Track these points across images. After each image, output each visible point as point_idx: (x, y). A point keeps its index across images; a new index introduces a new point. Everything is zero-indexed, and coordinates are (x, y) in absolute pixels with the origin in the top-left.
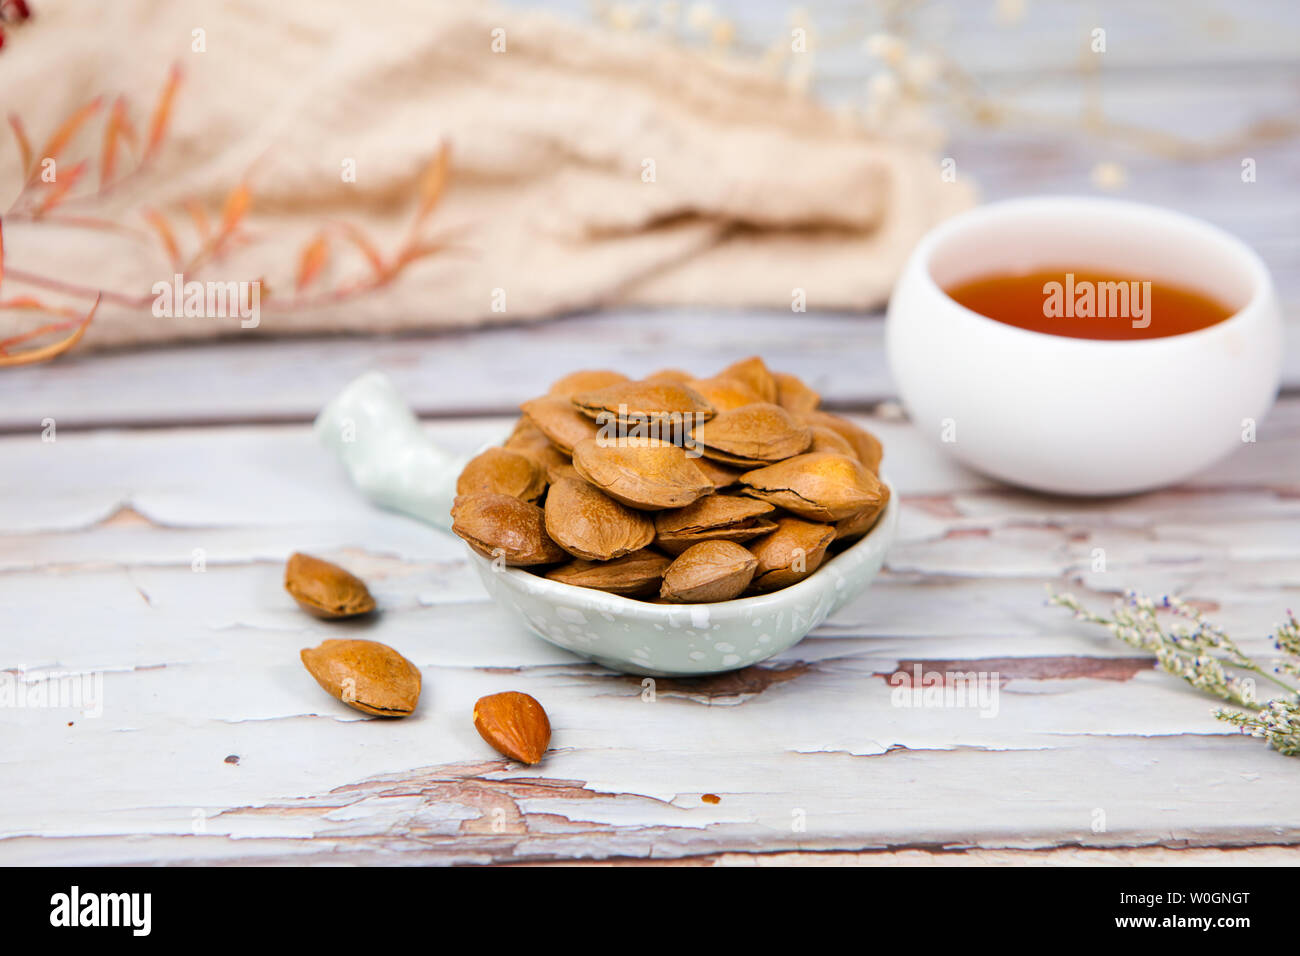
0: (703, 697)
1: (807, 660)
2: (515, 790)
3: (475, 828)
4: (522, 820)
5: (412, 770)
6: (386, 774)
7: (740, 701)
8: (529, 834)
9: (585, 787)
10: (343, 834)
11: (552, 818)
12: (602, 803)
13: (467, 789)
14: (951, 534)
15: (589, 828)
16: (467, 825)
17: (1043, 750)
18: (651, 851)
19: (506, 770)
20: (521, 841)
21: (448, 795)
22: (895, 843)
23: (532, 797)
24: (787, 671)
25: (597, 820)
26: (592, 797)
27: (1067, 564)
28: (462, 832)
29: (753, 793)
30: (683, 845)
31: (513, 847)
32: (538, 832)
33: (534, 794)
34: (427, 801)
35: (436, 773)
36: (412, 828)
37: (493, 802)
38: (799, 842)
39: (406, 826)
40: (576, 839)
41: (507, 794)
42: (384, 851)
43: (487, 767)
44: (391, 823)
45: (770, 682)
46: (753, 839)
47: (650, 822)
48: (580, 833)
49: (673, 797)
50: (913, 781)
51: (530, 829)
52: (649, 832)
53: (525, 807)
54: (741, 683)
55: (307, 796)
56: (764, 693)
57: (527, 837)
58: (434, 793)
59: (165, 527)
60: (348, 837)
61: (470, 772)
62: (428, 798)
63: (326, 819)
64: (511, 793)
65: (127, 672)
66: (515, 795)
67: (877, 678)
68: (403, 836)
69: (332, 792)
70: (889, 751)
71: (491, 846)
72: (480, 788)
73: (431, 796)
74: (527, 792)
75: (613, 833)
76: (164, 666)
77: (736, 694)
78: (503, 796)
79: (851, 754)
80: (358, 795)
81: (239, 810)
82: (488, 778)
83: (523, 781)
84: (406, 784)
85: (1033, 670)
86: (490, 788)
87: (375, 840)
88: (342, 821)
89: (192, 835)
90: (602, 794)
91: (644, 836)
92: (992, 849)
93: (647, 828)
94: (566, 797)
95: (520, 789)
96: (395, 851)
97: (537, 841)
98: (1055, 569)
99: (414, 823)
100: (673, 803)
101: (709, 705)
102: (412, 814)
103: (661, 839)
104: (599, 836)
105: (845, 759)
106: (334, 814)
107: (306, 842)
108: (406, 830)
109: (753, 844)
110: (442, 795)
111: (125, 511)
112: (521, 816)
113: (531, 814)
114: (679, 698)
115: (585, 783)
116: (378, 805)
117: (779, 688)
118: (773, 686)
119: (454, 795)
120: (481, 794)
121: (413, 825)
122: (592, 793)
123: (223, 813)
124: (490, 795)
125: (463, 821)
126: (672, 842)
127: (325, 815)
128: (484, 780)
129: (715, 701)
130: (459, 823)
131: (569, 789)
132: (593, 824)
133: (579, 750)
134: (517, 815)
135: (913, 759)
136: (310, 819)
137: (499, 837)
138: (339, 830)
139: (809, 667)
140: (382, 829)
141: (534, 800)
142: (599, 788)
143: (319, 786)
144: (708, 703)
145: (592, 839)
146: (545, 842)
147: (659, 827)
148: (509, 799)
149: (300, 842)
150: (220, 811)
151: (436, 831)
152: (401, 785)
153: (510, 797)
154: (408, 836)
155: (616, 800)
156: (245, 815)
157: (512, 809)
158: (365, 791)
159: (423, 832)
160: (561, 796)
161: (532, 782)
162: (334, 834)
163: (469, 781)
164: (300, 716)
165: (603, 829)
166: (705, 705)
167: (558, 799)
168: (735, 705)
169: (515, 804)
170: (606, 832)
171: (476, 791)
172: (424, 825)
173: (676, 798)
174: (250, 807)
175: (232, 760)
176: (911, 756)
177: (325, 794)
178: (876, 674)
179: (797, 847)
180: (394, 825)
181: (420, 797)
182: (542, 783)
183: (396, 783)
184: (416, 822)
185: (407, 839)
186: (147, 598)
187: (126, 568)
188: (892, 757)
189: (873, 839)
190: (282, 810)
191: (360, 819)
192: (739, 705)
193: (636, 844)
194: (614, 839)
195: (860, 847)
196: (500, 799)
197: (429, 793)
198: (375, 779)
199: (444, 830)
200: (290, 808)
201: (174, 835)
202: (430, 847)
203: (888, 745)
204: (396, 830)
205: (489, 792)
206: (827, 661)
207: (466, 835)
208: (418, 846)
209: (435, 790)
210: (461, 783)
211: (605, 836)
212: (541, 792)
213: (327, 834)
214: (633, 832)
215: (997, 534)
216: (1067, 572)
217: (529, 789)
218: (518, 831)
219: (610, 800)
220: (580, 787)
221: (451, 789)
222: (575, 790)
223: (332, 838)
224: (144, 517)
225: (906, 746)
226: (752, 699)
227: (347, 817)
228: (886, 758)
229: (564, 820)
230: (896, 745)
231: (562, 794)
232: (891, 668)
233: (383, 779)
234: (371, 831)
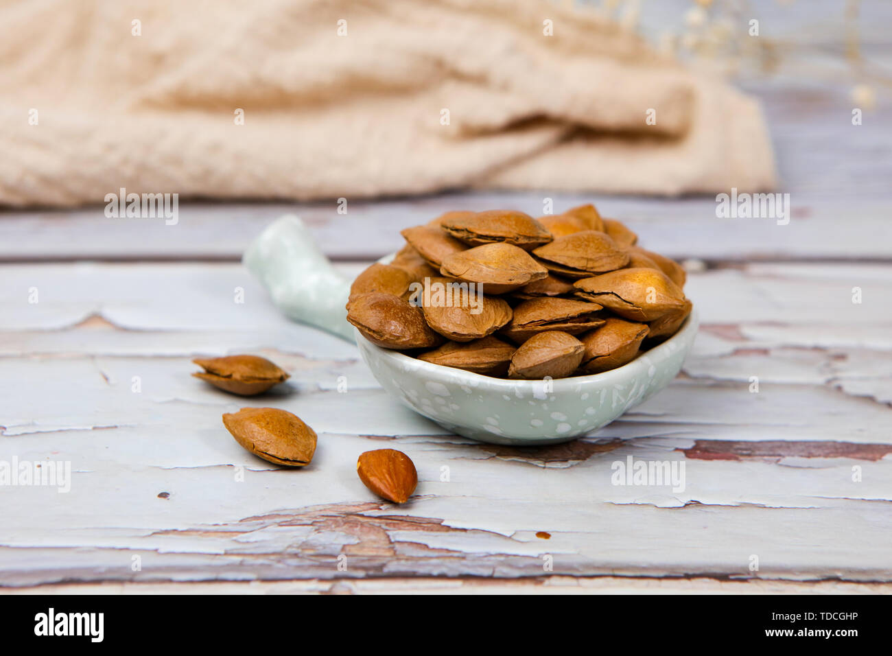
0: (539, 462)
1: (623, 438)
2: (387, 524)
3: (355, 550)
4: (391, 546)
5: (306, 507)
6: (285, 510)
7: (569, 465)
8: (396, 556)
9: (443, 524)
10: (248, 552)
11: (415, 545)
12: (456, 536)
13: (349, 522)
14: (737, 352)
15: (445, 554)
16: (347, 548)
17: (810, 508)
18: (494, 572)
19: (381, 509)
20: (389, 561)
21: (333, 526)
22: (690, 572)
23: (400, 529)
24: (607, 445)
25: (451, 548)
26: (447, 531)
27: (830, 376)
28: (343, 553)
29: (577, 532)
30: (520, 568)
31: (383, 566)
32: (403, 555)
33: (403, 528)
34: (316, 530)
35: (325, 510)
36: (303, 549)
37: (369, 531)
38: (613, 569)
39: (298, 548)
40: (434, 561)
41: (380, 526)
42: (280, 565)
43: (366, 507)
44: (286, 545)
45: (593, 453)
46: (576, 566)
47: (494, 550)
48: (437, 557)
49: (512, 533)
50: (705, 528)
51: (398, 553)
52: (493, 558)
53: (394, 536)
54: (570, 453)
55: (221, 523)
56: (588, 460)
57: (395, 558)
58: (322, 524)
59: (125, 330)
60: (252, 555)
61: (352, 510)
62: (317, 527)
63: (235, 541)
64: (384, 526)
65: (85, 430)
66: (387, 528)
67: (678, 452)
68: (296, 555)
69: (241, 521)
70: (686, 505)
71: (366, 564)
72: (360, 522)
73: (320, 526)
74: (397, 526)
75: (464, 558)
76: (116, 427)
77: (566, 461)
78: (377, 529)
79: (656, 506)
80: (262, 524)
81: (166, 532)
82: (365, 515)
83: (393, 518)
84: (300, 517)
85: (803, 451)
86: (367, 522)
87: (272, 557)
88: (248, 542)
89: (127, 549)
90: (456, 529)
91: (489, 560)
92: (768, 580)
93: (491, 555)
94: (427, 530)
95: (390, 523)
96: (289, 565)
97: (403, 562)
98: (820, 380)
99: (305, 545)
100: (514, 537)
101: (544, 468)
102: (304, 539)
103: (502, 564)
104: (452, 559)
105: (652, 510)
106: (241, 537)
107: (218, 557)
108: (298, 551)
109: (577, 570)
110: (327, 527)
111: (96, 317)
112: (391, 543)
113: (399, 542)
114: (521, 462)
115: (442, 521)
116: (279, 531)
117: (600, 457)
118: (595, 456)
119: (338, 526)
120: (359, 526)
121: (305, 547)
122: (448, 528)
123: (154, 533)
124: (366, 527)
125: (344, 546)
126: (510, 566)
127: (234, 538)
128: (362, 516)
129: (548, 465)
130: (340, 547)
131: (430, 525)
132: (448, 551)
133: (439, 496)
134: (388, 542)
135: (706, 512)
136: (223, 540)
137: (371, 558)
138: (244, 549)
139: (625, 443)
140: (279, 549)
141: (401, 532)
142: (453, 525)
143: (232, 517)
144: (543, 466)
145: (447, 562)
146: (410, 563)
147: (501, 555)
148: (382, 530)
149: (212, 557)
150: (150, 533)
151: (322, 551)
152: (296, 517)
153: (382, 529)
154: (300, 555)
155: (468, 534)
156: (170, 536)
157: (383, 538)
158: (267, 521)
159: (311, 552)
160: (423, 529)
161: (401, 518)
162: (241, 551)
163: (352, 516)
164: (220, 466)
165: (456, 554)
166: (540, 467)
167: (421, 531)
168: (564, 468)
169: (386, 534)
170: (458, 557)
171: (356, 524)
172: (312, 547)
173: (515, 534)
174: (175, 530)
175: (163, 495)
176: (704, 509)
177: (237, 522)
178: (677, 449)
179: (611, 573)
180: (290, 546)
181: (311, 527)
182: (408, 519)
183: (293, 516)
184: (307, 545)
185: (298, 557)
186: (107, 379)
187: (92, 357)
188: (688, 510)
189: (672, 568)
190: (200, 533)
191: (263, 541)
192: (568, 468)
193: (482, 566)
194: (464, 562)
195: (662, 574)
196: (375, 530)
197: (319, 524)
198: (275, 513)
199: (328, 551)
200: (207, 532)
201: (113, 549)
202: (317, 563)
203: (686, 500)
204: (290, 550)
205: (366, 525)
206: (638, 439)
207: (346, 556)
208: (307, 562)
209: (323, 522)
210: (344, 517)
211: (456, 560)
212: (408, 526)
213: (235, 552)
214: (480, 558)
215: (773, 353)
216: (829, 382)
217: (398, 524)
218: (388, 554)
219: (463, 533)
220: (440, 524)
221: (336, 522)
222: (435, 525)
223: (238, 554)
224: (110, 323)
225: (701, 502)
226: (578, 464)
227: (252, 540)
228: (684, 510)
229: (426, 546)
230: (692, 501)
231: (424, 529)
232: (690, 445)
233: (282, 513)
234: (270, 550)
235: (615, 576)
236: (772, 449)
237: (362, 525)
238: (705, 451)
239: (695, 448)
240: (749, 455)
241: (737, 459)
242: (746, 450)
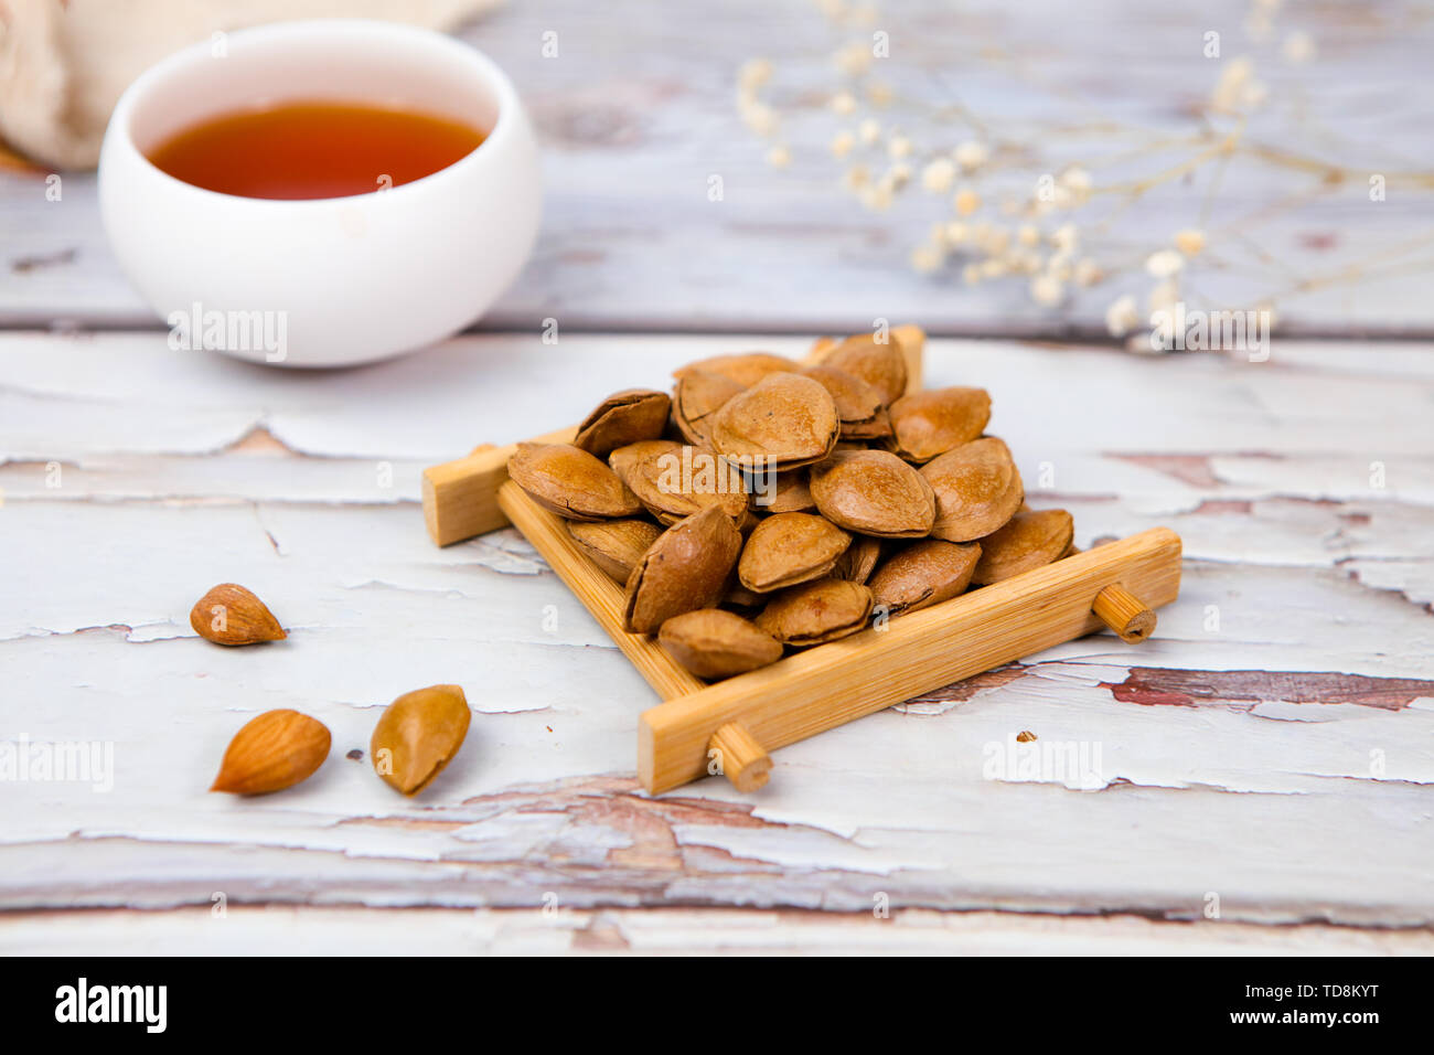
1: (1023, 662)
2: (674, 813)
3: (625, 859)
4: (678, 851)
5: (558, 780)
6: (527, 784)
7: (941, 710)
8: (685, 870)
9: (754, 813)
10: (474, 857)
11: (711, 851)
12: (770, 835)
13: (618, 808)
14: (1204, 507)
15: (754, 867)
16: (615, 854)
17: (1294, 794)
18: (823, 901)
20: (674, 878)
21: (595, 816)
22: (1109, 906)
23: (691, 822)
24: (998, 674)
25: (764, 856)
26: (758, 826)
27: (1340, 554)
28: (608, 863)
29: (948, 832)
30: (862, 895)
31: (664, 886)
32: (695, 868)
33: (696, 820)
34: (572, 821)
35: (584, 785)
36: (552, 855)
37: (647, 825)
38: (997, 898)
39: (545, 851)
40: (738, 880)
41: (663, 816)
42: (519, 882)
44: (528, 845)
45: (978, 688)
46: (944, 892)
47: (825, 862)
48: (744, 873)
49: (853, 832)
50: (1135, 827)
51: (686, 864)
52: (823, 876)
53: (682, 835)
55: (435, 806)
56: (970, 700)
57: (683, 872)
58: (580, 811)
59: (302, 455)
60: (479, 863)
61: (623, 786)
62: (572, 816)
63: (456, 837)
64: (669, 817)
66: (672, 819)
67: (1102, 689)
68: (540, 865)
69: (464, 802)
70: (1110, 785)
71: (640, 883)
72: (632, 807)
73: (578, 814)
74: (686, 816)
75: (780, 875)
76: (288, 631)
77: (938, 702)
78: (658, 821)
79: (1065, 788)
80: (494, 808)
81: (358, 820)
82: (643, 794)
83: (684, 802)
84: (549, 798)
85: (1290, 690)
86: (645, 809)
87: (508, 868)
88: (473, 841)
89: (302, 848)
90: (772, 824)
91: (817, 880)
92: (1224, 921)
93: (821, 871)
94: (731, 824)
95: (678, 811)
96: (531, 883)
97: (693, 880)
98: (1326, 560)
99: (555, 848)
100: (856, 840)
101: (905, 714)
102: (552, 836)
103: (838, 886)
104: (764, 877)
105: (1058, 793)
106: (465, 832)
107: (430, 865)
108: (545, 857)
109: (943, 900)
110: (588, 815)
111: (260, 433)
112: (678, 846)
113: (690, 845)
115: (754, 807)
116: (518, 822)
117: (986, 695)
118: (980, 693)
119: (602, 815)
120: (633, 816)
121: (553, 851)
122: (761, 822)
123: (342, 822)
124: (643, 817)
125: (611, 849)
126: (849, 890)
127: (455, 832)
128: (637, 797)
129: (913, 709)
130: (606, 851)
131: (733, 815)
132: (760, 862)
134: (672, 845)
135: (1139, 798)
136: (439, 836)
137: (650, 873)
138: (469, 852)
139: (1024, 671)
140: (518, 854)
141: (693, 827)
142: (770, 815)
143: (451, 794)
144: (903, 710)
145: (758, 882)
146: (703, 881)
147: (834, 870)
148: (665, 823)
149: (422, 865)
150: (334, 821)
151: (577, 858)
152: (544, 798)
153: (665, 820)
154: (548, 865)
155: (789, 833)
156: (364, 827)
157: (667, 837)
158: (502, 804)
159: (562, 860)
160: (725, 823)
161: (693, 803)
162: (463, 857)
163: (621, 798)
165: (770, 868)
166: (900, 712)
167: (722, 827)
168: (935, 715)
169: (671, 831)
170: (772, 873)
171: (628, 810)
172: (565, 852)
173: (857, 833)
174: (369, 817)
175: (354, 755)
176: (1136, 793)
177: (457, 805)
178: (1102, 684)
179: (991, 904)
180: (533, 849)
181: (565, 815)
182: (704, 805)
183: (539, 795)
184: (558, 847)
185: (545, 868)
186: (276, 545)
187: (255, 504)
188: (1113, 794)
189: (1082, 898)
190: (405, 822)
191: (495, 839)
192: (939, 714)
193: (809, 890)
194: (781, 881)
195: (1067, 908)
196: (655, 823)
197: (575, 811)
198: (515, 789)
199: (587, 859)
200: (414, 821)
201: (282, 848)
202: (570, 880)
203: (1110, 778)
204: (536, 856)
205: (642, 813)
207: (613, 867)
208: (558, 878)
209: (582, 807)
210: (611, 800)
211: (770, 878)
212: (703, 816)
213: (456, 857)
214: (805, 875)
215: (1258, 510)
216: (1339, 563)
217: (688, 812)
218: (672, 866)
219: (781, 831)
220: (748, 814)
221: (600, 807)
222: (741, 817)
223: (461, 862)
224: (280, 443)
225: (1133, 781)
226: (956, 707)
227: (480, 836)
228: (1104, 795)
229: (726, 854)
230: (1119, 779)
231: (726, 821)
232: (1121, 677)
233: (524, 790)
234: (505, 855)
235: (998, 911)
236: (1243, 686)
237: (637, 813)
238: (1144, 687)
239: (1129, 683)
240: (1209, 697)
241: (1190, 704)
242: (1205, 687)
